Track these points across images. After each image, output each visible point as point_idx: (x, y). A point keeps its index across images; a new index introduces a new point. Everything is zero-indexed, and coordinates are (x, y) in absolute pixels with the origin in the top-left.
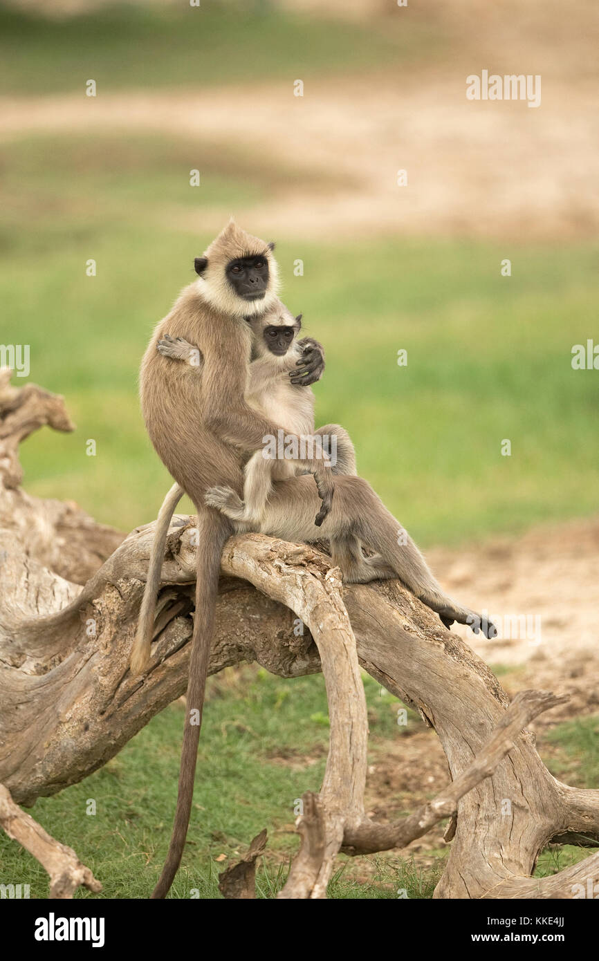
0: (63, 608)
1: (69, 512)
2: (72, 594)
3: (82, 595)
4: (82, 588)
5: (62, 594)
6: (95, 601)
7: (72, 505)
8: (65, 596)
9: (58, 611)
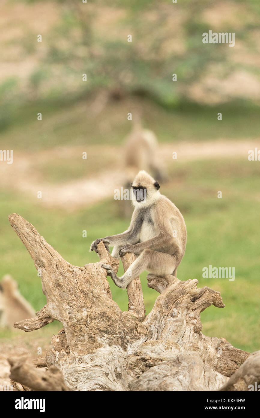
0: (220, 387)
1: (222, 342)
2: (224, 381)
3: (229, 381)
4: (228, 378)
5: (220, 381)
6: (234, 385)
7: (224, 340)
8: (221, 382)
9: (218, 388)
